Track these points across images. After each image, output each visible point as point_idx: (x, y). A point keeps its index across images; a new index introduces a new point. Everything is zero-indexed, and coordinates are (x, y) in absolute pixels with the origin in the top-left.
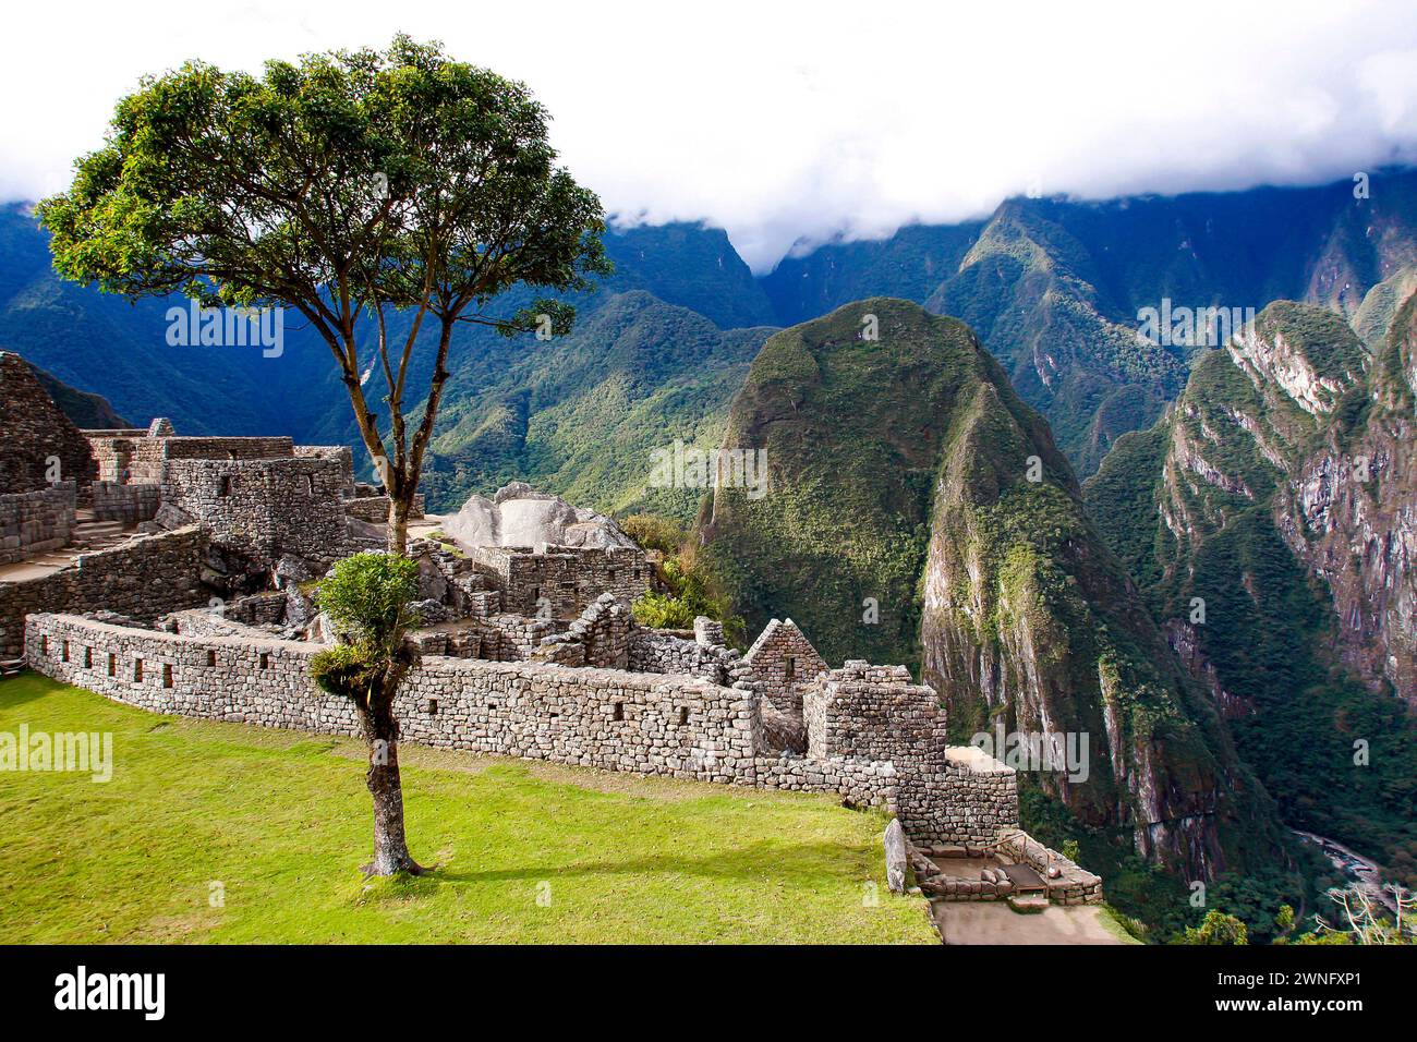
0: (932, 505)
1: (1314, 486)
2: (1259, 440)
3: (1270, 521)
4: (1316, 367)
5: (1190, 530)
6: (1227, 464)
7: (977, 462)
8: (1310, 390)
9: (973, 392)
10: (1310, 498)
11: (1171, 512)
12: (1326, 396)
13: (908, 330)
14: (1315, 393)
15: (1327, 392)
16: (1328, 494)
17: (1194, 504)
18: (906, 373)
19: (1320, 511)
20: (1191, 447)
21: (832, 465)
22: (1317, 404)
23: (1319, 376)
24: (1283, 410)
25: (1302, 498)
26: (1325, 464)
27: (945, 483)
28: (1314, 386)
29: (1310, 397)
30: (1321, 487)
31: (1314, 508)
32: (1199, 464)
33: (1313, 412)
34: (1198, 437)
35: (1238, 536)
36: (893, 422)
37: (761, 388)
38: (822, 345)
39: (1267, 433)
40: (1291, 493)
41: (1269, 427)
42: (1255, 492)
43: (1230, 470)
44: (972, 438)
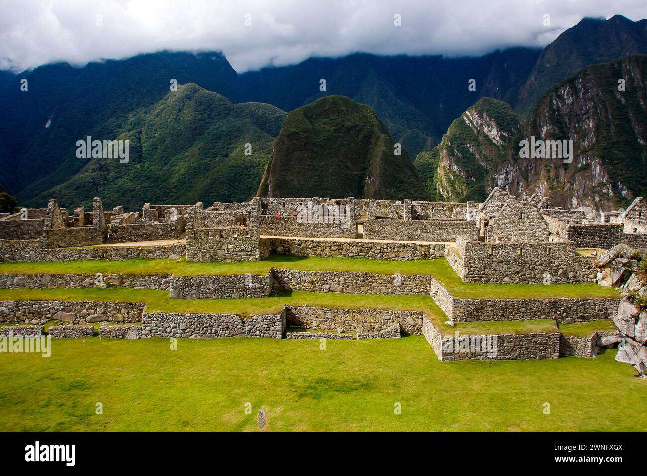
0: (363, 188)
1: (502, 176)
2: (477, 156)
3: (484, 191)
4: (500, 126)
5: (450, 194)
6: (465, 166)
7: (385, 170)
8: (498, 136)
9: (378, 138)
10: (501, 181)
11: (443, 187)
12: (504, 139)
13: (348, 110)
14: (499, 137)
15: (504, 136)
16: (508, 180)
17: (452, 183)
18: (349, 130)
19: (505, 186)
20: (450, 159)
21: (321, 171)
22: (500, 142)
23: (501, 130)
24: (487, 144)
25: (497, 181)
26: (507, 167)
27: (370, 178)
28: (499, 134)
29: (498, 139)
30: (505, 177)
31: (502, 185)
32: (454, 166)
33: (499, 145)
34: (453, 155)
35: (472, 197)
36: (345, 152)
37: (288, 137)
38: (311, 116)
39: (480, 154)
40: (493, 179)
41: (481, 151)
42: (476, 178)
43: (466, 169)
44: (382, 159)
